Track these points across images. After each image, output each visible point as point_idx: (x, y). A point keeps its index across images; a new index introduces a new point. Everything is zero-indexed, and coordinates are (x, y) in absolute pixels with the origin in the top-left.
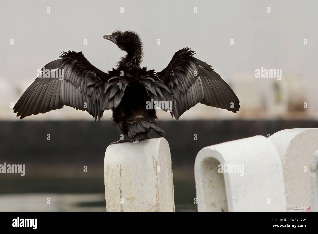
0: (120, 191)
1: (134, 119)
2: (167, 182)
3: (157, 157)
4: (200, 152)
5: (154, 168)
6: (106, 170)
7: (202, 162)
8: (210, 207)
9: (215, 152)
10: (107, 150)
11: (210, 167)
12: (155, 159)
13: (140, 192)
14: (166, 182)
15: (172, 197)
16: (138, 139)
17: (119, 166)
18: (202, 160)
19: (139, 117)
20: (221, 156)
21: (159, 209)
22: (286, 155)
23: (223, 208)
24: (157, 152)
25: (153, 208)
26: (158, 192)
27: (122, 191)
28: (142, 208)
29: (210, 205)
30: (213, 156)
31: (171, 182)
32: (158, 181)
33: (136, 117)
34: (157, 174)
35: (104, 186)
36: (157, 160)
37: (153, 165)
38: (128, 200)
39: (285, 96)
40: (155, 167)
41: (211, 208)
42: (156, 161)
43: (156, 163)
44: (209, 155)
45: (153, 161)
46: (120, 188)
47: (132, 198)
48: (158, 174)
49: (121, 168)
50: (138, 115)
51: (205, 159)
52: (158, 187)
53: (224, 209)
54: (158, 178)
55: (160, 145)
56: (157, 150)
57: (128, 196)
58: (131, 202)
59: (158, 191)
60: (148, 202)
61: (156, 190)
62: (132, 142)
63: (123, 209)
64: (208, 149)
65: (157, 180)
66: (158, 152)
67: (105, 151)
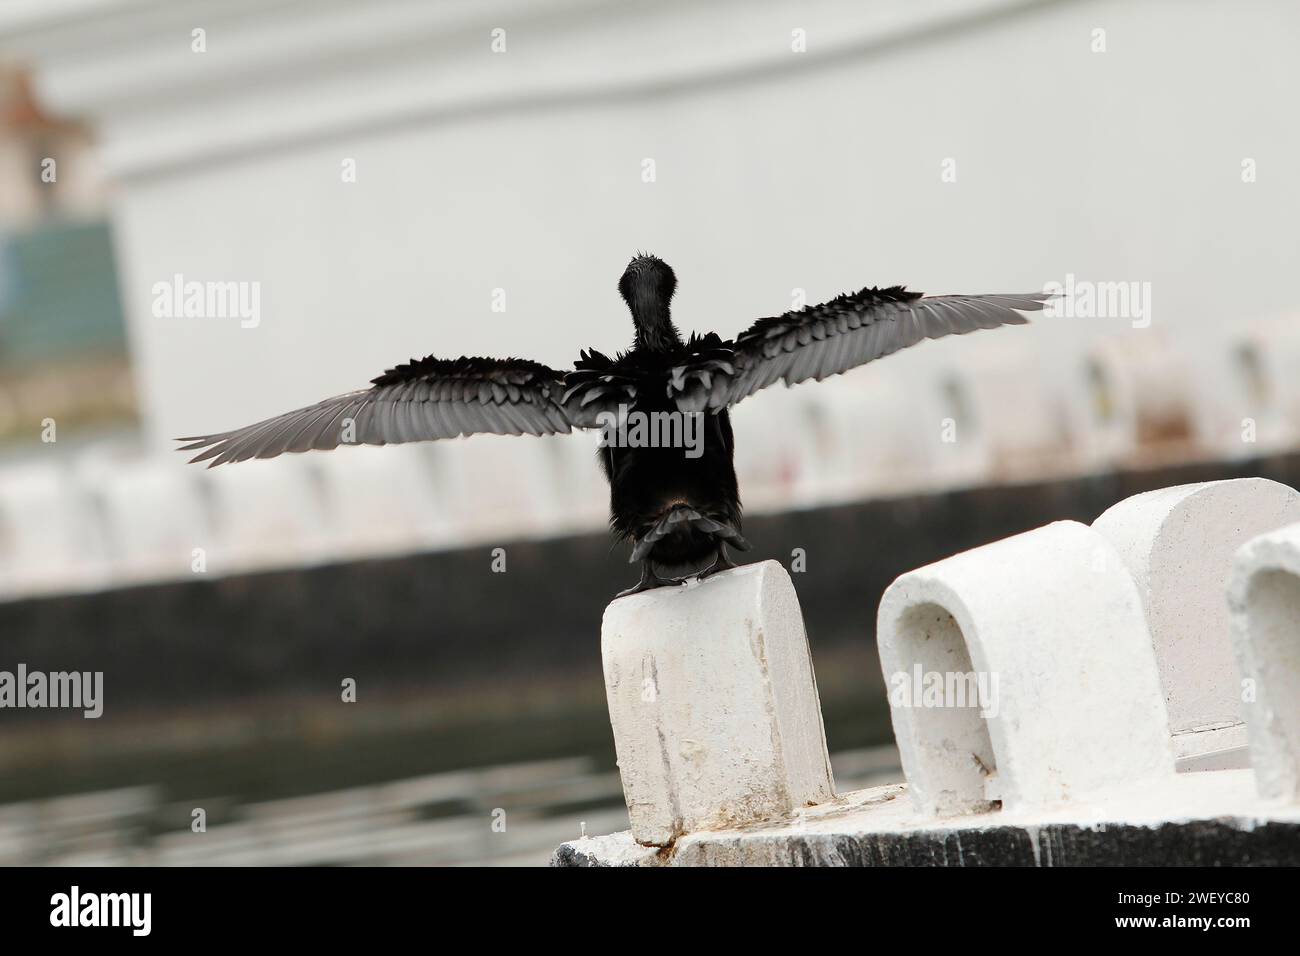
0: (661, 735)
1: (661, 511)
2: (798, 693)
3: (760, 621)
4: (889, 589)
5: (755, 654)
6: (611, 678)
7: (898, 620)
8: (937, 752)
9: (933, 584)
10: (606, 617)
11: (923, 634)
12: (756, 627)
13: (722, 731)
14: (796, 696)
15: (819, 737)
16: (697, 574)
17: (648, 661)
18: (898, 616)
19: (677, 502)
20: (954, 596)
21: (785, 776)
22: (1151, 572)
23: (977, 754)
24: (759, 605)
25: (766, 777)
26: (774, 727)
27: (667, 735)
28: (733, 780)
29: (936, 748)
30: (930, 597)
31: (812, 692)
32: (773, 692)
33: (665, 504)
34: (764, 671)
35: (610, 725)
36: (760, 629)
37: (752, 645)
38: (687, 759)
39: (1125, 394)
40: (759, 652)
41: (940, 755)
42: (759, 632)
43: (761, 637)
44: (916, 597)
45: (750, 635)
46: (658, 728)
47: (699, 752)
48: (770, 671)
49: (654, 666)
50: (673, 497)
51: (907, 608)
52: (772, 710)
53: (981, 754)
54: (769, 683)
55: (764, 582)
56: (758, 597)
57: (686, 749)
58: (697, 766)
59: (775, 723)
60: (747, 761)
61: (767, 719)
62: (679, 583)
63: (675, 788)
64: (913, 579)
65: (768, 688)
66: (762, 605)
67: (600, 622)
